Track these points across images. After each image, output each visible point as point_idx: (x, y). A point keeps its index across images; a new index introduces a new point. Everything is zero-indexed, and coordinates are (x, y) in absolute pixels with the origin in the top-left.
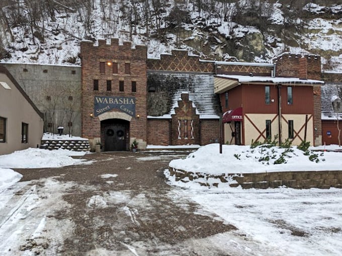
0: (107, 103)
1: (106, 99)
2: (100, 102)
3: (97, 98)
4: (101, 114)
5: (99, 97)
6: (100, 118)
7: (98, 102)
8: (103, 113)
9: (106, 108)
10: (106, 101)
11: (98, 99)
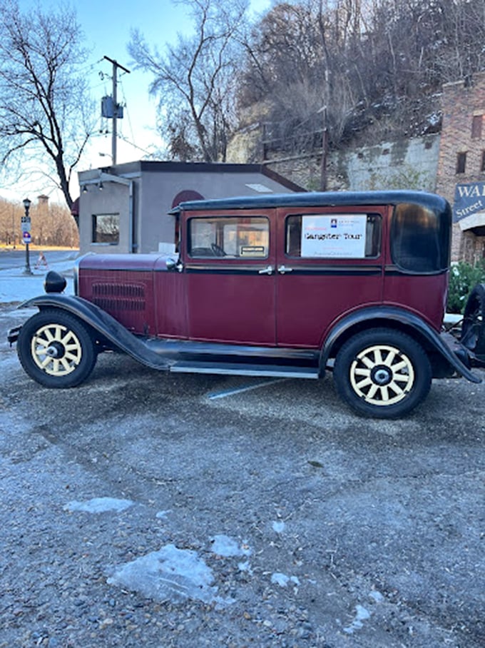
0: (479, 195)
1: (477, 188)
2: (465, 194)
3: (460, 188)
4: (464, 217)
5: (465, 186)
6: (461, 226)
7: (462, 194)
8: (468, 215)
9: (475, 206)
10: (477, 191)
11: (463, 190)
